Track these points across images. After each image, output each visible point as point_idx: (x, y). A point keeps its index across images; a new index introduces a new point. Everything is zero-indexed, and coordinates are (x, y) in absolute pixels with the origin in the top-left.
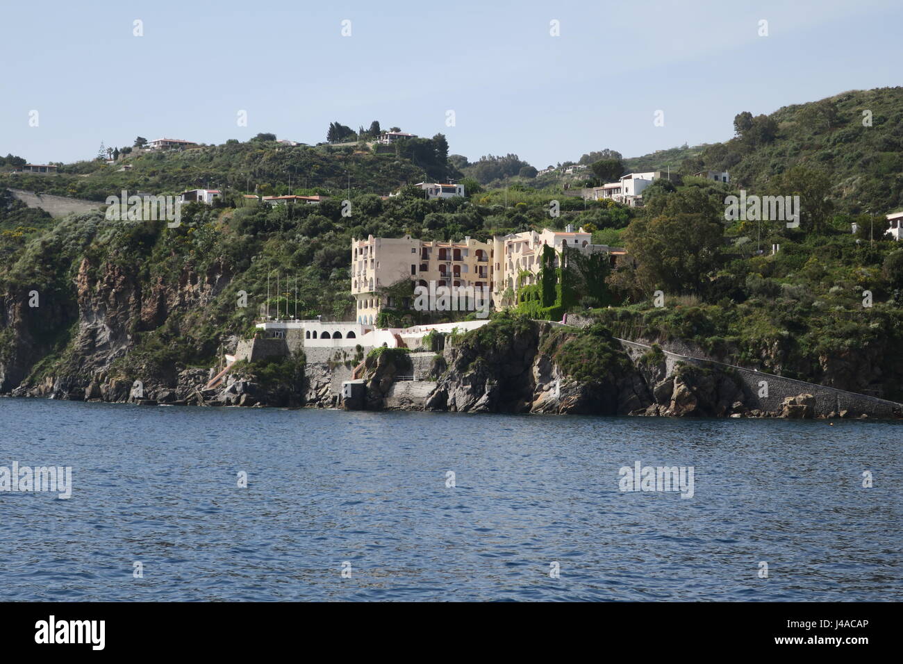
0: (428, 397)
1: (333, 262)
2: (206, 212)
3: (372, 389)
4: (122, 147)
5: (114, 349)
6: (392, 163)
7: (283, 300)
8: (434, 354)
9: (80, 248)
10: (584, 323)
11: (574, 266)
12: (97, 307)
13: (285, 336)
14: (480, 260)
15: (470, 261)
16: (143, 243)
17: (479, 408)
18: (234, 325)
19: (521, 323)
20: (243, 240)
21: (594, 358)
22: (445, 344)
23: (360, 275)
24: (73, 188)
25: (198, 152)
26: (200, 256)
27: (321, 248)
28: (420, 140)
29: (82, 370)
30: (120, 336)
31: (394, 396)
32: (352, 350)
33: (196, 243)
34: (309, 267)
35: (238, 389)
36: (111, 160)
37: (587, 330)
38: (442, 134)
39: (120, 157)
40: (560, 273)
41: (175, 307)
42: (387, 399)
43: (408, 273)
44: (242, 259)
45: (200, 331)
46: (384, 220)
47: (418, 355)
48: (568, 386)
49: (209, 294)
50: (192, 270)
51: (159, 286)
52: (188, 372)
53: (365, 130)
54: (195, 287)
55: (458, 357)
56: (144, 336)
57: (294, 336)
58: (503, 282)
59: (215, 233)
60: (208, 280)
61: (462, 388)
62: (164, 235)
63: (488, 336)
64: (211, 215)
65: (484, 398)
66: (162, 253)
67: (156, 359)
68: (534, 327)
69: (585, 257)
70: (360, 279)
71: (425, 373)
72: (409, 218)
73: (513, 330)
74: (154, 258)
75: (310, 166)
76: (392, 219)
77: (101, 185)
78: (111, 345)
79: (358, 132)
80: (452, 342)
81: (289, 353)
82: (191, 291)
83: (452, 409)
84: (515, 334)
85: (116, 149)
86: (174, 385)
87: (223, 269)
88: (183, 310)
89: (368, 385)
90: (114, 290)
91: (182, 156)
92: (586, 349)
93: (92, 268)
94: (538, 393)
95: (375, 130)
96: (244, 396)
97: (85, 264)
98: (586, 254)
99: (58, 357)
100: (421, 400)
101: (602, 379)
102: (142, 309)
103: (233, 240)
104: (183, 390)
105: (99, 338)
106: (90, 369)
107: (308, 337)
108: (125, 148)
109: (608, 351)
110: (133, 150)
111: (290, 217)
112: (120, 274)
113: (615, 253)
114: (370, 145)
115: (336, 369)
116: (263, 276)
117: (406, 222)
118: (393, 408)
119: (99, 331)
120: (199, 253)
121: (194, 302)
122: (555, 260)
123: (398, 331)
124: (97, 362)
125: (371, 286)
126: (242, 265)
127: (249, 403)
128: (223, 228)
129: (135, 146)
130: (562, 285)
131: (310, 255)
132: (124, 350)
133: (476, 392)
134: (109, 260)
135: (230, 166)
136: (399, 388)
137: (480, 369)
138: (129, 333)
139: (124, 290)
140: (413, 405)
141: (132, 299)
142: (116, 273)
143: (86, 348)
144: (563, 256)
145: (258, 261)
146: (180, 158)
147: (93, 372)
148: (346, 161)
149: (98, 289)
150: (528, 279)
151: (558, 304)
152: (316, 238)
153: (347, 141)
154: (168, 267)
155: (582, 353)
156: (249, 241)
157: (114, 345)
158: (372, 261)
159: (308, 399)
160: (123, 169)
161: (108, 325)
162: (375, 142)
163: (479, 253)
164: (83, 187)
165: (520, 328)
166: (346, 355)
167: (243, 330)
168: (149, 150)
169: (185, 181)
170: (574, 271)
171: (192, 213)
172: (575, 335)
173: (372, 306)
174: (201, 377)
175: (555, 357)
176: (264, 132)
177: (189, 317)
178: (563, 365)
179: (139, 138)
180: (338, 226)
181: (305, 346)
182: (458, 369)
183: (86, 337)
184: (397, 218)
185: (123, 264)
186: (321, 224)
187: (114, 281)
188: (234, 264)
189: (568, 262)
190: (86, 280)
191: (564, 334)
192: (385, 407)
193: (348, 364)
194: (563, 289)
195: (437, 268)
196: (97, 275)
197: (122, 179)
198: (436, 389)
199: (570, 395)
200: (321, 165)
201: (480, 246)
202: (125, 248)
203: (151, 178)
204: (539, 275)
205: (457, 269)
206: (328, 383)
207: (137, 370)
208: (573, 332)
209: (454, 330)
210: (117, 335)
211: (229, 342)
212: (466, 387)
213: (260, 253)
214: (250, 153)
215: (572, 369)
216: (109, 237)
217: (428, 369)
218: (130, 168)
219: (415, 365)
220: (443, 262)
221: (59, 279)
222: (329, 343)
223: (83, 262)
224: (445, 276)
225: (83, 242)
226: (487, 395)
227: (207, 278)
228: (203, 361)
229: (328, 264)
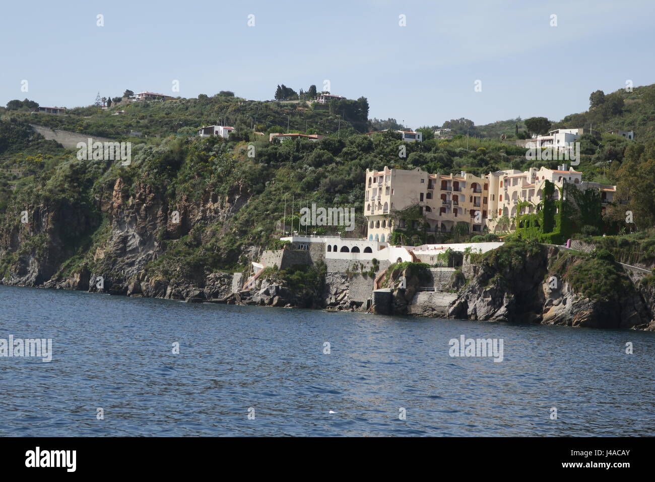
0: (450, 307)
1: (337, 189)
2: (223, 144)
3: (397, 297)
4: (114, 97)
5: (142, 253)
6: (327, 118)
7: (296, 218)
8: (453, 270)
9: (101, 171)
10: (588, 249)
11: (572, 199)
12: (129, 218)
13: (308, 248)
14: (475, 191)
15: (467, 191)
16: (170, 167)
17: (498, 318)
18: (254, 238)
19: (532, 246)
20: (259, 167)
21: (601, 278)
22: (464, 262)
23: (374, 200)
24: (81, 126)
25: (175, 103)
26: (221, 180)
27: (326, 177)
28: (348, 101)
29: (115, 269)
30: (148, 243)
31: (417, 304)
32: (368, 263)
33: (216, 169)
34: (316, 192)
35: (271, 292)
36: (104, 106)
37: (594, 255)
38: (365, 97)
39: (113, 105)
40: (560, 205)
41: (198, 220)
42: (412, 306)
43: (417, 199)
44: (257, 183)
45: (224, 241)
46: (375, 157)
47: (438, 269)
48: (580, 302)
49: (229, 211)
50: (214, 190)
51: (183, 203)
52: (215, 275)
53: (304, 92)
54: (216, 205)
55: (479, 273)
56: (169, 244)
57: (317, 249)
58: (497, 211)
59: (233, 161)
60: (228, 200)
61: (483, 300)
62: (188, 162)
63: (505, 256)
64: (228, 146)
65: (503, 310)
66: (187, 176)
67: (188, 263)
68: (544, 250)
69: (581, 192)
70: (373, 203)
71: (444, 286)
72: (394, 156)
73: (526, 252)
74: (180, 180)
75: (265, 117)
76: (382, 156)
77: (102, 124)
78: (140, 250)
79: (298, 93)
80: (471, 260)
81: (312, 263)
82: (212, 208)
83: (473, 318)
84: (528, 255)
85: (109, 98)
86: (202, 285)
87: (242, 191)
88: (204, 224)
89: (395, 293)
90: (144, 205)
91: (164, 105)
92: (593, 271)
93: (125, 186)
94: (547, 307)
95: (313, 92)
96: (277, 298)
97: (119, 183)
98: (582, 190)
99: (82, 258)
100: (443, 309)
101: (610, 298)
102: (169, 221)
103: (250, 167)
104: (211, 289)
105: (129, 243)
106: (121, 269)
107: (329, 250)
108: (116, 98)
109: (614, 273)
110: (123, 100)
111: (298, 151)
112: (150, 192)
113: (605, 190)
114: (309, 103)
115: (354, 278)
116: (277, 198)
117: (393, 159)
118: (417, 314)
119: (129, 238)
120: (219, 177)
121: (214, 217)
122: (554, 193)
123: (411, 248)
124: (127, 264)
125: (385, 210)
126: (258, 188)
127: (280, 304)
128: (239, 157)
129: (124, 97)
130: (561, 215)
131: (316, 182)
132: (151, 254)
133: (496, 304)
134: (141, 180)
135: (202, 114)
136: (422, 298)
137: (499, 284)
138: (156, 241)
139: (153, 205)
140: (435, 312)
141: (160, 212)
142: (147, 191)
143: (119, 252)
144: (562, 190)
145: (271, 185)
146: (162, 107)
147: (124, 272)
148: (293, 115)
149: (131, 203)
150: (527, 209)
151: (557, 231)
152: (320, 169)
153: (291, 100)
154: (192, 188)
155: (591, 274)
156: (264, 168)
157: (142, 251)
158: (387, 188)
159: (329, 303)
160: (117, 114)
161: (138, 233)
162: (313, 101)
163: (474, 185)
164: (88, 126)
165: (532, 250)
166: (362, 267)
167: (262, 242)
168: (136, 100)
169: (168, 124)
170: (572, 203)
171: (212, 144)
172: (582, 258)
173: (384, 225)
174: (226, 280)
175: (566, 276)
176: (225, 90)
177: (210, 230)
178: (574, 284)
179: (128, 91)
180: (338, 159)
181: (326, 258)
182: (479, 283)
183: (119, 242)
184: (386, 155)
185: (154, 184)
186: (325, 158)
187: (145, 198)
188: (251, 187)
189: (567, 195)
190: (120, 196)
191: (573, 257)
192: (409, 313)
193: (365, 275)
194: (562, 219)
195: (439, 196)
196: (130, 192)
197: (118, 121)
198: (457, 300)
199: (583, 310)
200: (274, 116)
201: (475, 179)
202: (155, 171)
203: (141, 121)
204: (539, 206)
205: (455, 198)
206: (346, 290)
207: (172, 271)
208: (581, 255)
209: (467, 249)
210: (146, 241)
211: (249, 251)
212: (487, 299)
213: (273, 179)
214: (218, 105)
215: (582, 288)
216: (140, 161)
217: (448, 282)
218: (123, 113)
219: (435, 279)
220: (444, 192)
221: (84, 195)
222: (348, 256)
223: (118, 181)
224: (446, 204)
225: (103, 166)
226: (506, 307)
227: (227, 198)
228: (227, 267)
229: (332, 190)
